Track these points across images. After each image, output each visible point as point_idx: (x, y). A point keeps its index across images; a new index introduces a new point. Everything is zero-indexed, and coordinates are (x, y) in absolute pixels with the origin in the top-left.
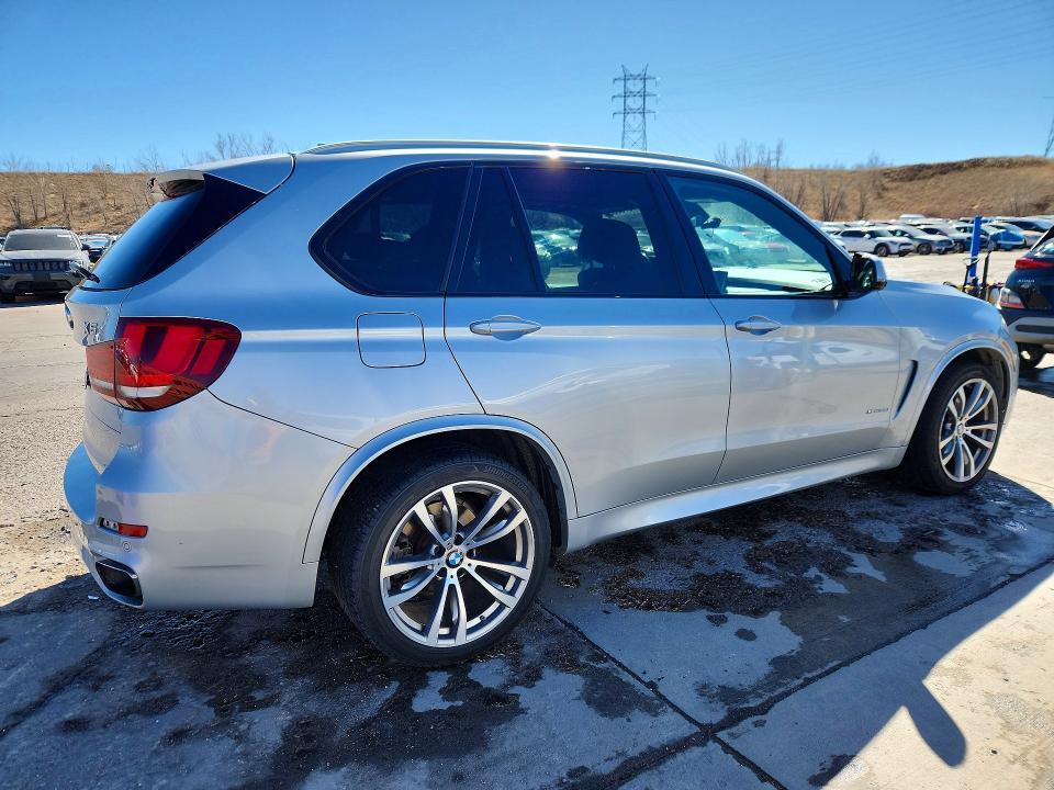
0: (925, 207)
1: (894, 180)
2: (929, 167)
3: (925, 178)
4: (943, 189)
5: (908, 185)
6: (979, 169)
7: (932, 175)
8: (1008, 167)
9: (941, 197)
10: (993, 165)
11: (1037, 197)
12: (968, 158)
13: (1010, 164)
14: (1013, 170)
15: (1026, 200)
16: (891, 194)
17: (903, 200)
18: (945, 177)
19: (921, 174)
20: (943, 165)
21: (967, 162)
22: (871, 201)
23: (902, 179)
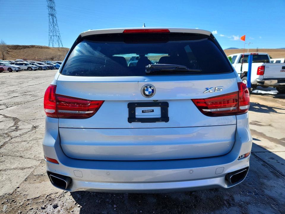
0: (22, 57)
1: (10, 49)
2: (20, 46)
3: (19, 49)
4: (26, 53)
5: (15, 51)
6: (34, 48)
7: (22, 49)
8: (41, 48)
9: (26, 55)
10: (37, 47)
11: (51, 57)
12: (30, 45)
13: (41, 47)
14: (43, 49)
15: (49, 57)
16: (10, 53)
17: (15, 55)
18: (25, 49)
19: (18, 48)
20: (24, 46)
21: (30, 46)
22: (5, 55)
23: (13, 49)
